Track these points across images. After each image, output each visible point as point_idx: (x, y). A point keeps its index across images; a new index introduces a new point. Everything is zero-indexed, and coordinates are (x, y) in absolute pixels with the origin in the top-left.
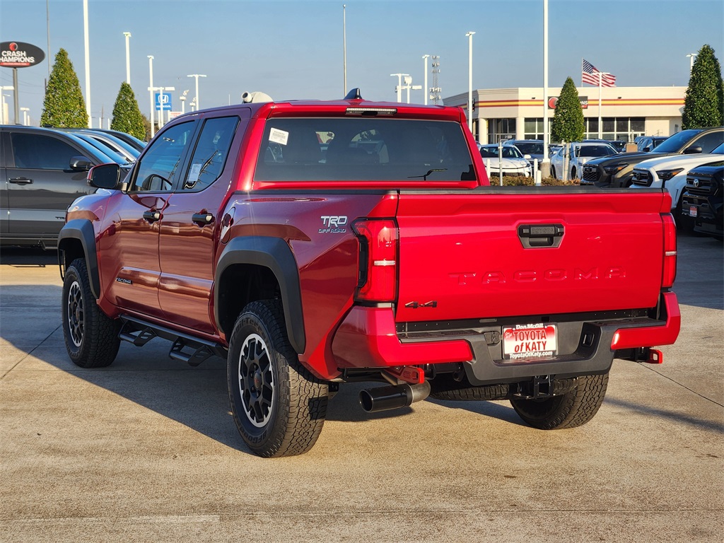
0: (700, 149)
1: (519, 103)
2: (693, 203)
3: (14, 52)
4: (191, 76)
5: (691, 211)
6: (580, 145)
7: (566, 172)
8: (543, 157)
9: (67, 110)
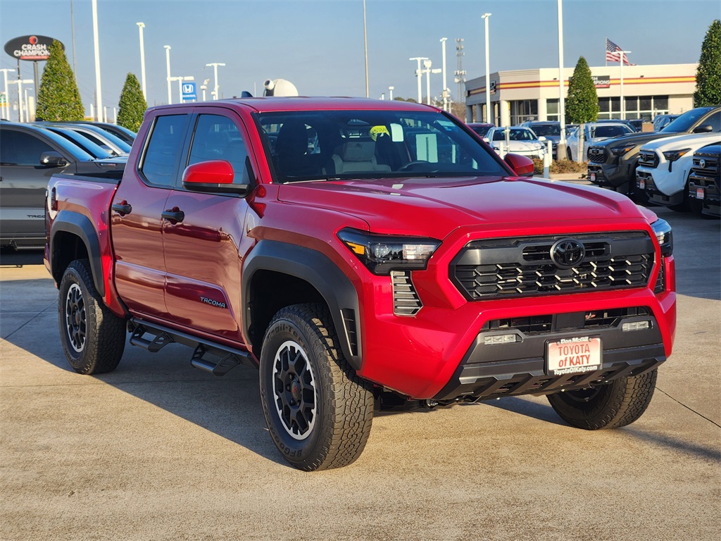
0: (710, 128)
1: (541, 84)
2: (699, 184)
3: (34, 45)
4: (210, 65)
5: (698, 193)
6: (595, 125)
7: (581, 154)
8: (560, 139)
9: (61, 103)
